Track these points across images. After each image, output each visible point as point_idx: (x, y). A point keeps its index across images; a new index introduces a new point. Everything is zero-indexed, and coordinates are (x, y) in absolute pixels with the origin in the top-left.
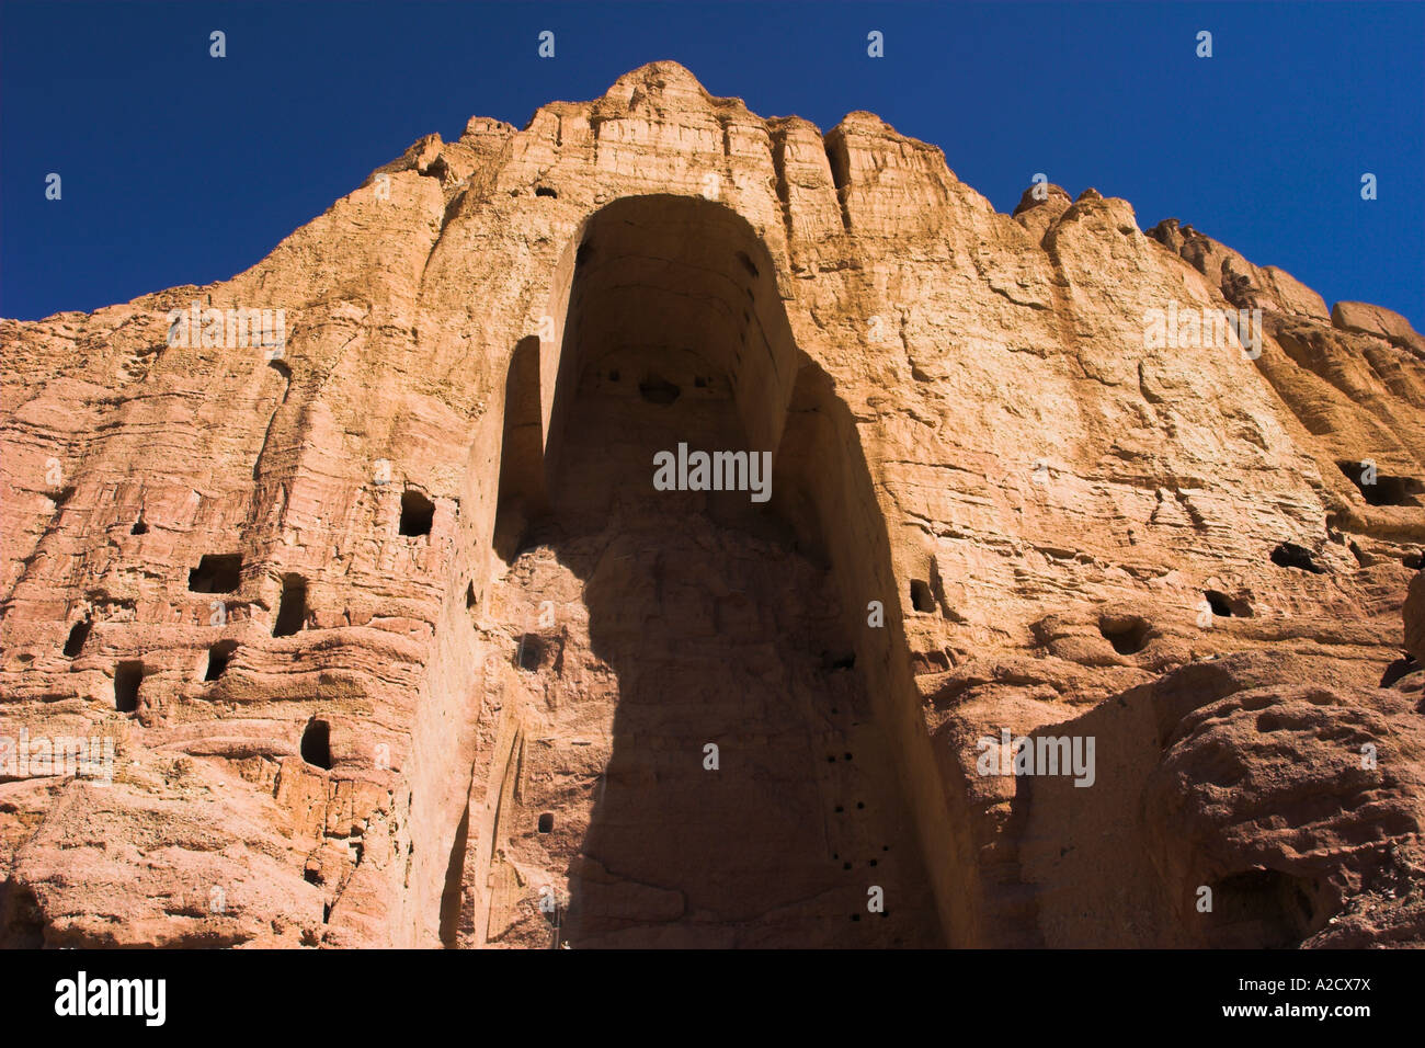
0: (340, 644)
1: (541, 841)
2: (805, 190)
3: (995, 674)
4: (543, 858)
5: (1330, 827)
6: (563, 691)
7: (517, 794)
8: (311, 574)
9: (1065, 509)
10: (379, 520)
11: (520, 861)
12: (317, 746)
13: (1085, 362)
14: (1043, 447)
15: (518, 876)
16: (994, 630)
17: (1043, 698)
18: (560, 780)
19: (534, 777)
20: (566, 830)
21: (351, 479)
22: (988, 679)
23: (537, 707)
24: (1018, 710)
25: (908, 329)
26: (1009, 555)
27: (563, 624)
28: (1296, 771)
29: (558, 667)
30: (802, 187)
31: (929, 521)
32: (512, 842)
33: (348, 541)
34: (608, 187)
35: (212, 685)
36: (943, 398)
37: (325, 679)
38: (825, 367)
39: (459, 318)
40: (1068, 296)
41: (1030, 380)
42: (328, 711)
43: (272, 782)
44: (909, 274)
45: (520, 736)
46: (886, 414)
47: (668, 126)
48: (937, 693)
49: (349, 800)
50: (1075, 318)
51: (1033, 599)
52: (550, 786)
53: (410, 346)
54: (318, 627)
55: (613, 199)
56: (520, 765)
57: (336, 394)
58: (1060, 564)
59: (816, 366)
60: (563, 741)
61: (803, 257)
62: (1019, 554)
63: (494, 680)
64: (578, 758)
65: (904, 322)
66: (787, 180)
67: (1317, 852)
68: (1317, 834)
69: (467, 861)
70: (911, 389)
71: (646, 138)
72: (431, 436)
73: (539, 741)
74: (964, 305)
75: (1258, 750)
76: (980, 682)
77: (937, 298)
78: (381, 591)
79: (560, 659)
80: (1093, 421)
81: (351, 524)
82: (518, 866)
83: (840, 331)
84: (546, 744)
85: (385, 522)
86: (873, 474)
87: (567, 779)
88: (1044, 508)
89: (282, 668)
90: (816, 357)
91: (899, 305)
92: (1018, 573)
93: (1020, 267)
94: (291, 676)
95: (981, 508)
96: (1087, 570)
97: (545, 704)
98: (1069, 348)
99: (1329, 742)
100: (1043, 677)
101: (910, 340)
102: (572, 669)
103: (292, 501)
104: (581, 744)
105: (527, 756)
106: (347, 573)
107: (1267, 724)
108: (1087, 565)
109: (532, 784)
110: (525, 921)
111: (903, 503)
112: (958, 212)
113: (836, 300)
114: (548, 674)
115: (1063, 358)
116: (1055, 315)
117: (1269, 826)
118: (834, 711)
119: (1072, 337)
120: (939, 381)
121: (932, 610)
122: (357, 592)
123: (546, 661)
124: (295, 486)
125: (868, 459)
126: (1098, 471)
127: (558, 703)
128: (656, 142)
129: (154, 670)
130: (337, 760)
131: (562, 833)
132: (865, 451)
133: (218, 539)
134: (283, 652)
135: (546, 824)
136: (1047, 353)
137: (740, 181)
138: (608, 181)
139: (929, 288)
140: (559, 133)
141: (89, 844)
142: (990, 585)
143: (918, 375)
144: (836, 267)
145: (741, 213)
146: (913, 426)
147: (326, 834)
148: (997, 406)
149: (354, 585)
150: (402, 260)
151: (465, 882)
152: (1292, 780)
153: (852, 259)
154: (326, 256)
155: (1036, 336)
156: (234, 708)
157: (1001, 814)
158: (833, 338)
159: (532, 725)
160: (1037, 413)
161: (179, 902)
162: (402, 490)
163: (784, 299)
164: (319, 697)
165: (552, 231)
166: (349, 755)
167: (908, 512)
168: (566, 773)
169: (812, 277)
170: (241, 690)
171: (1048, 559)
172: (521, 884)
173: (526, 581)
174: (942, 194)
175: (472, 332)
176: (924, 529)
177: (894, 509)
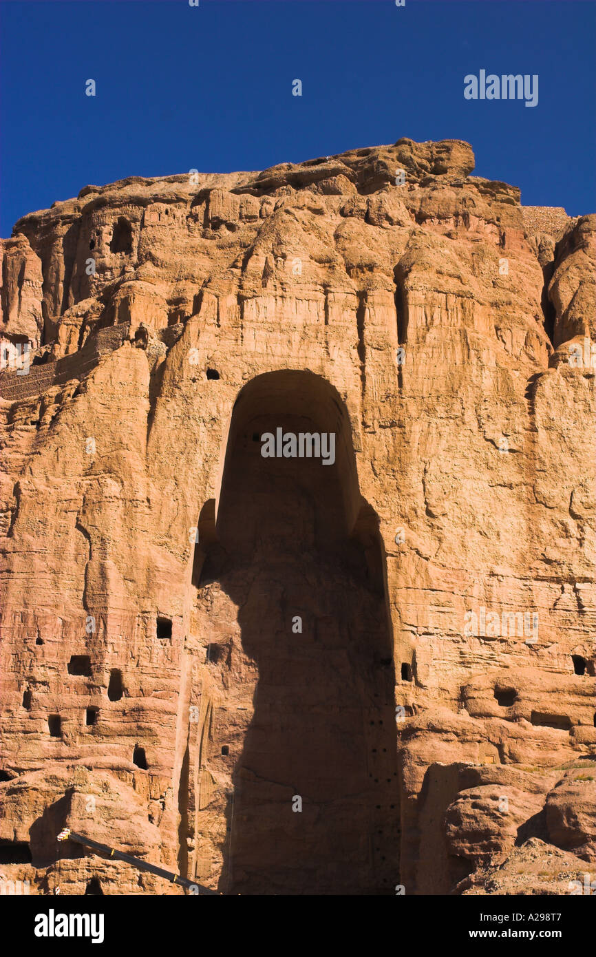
0: (143, 710)
1: (223, 759)
2: (376, 350)
3: (428, 726)
4: (224, 768)
5: (480, 846)
6: (231, 677)
7: (210, 736)
8: (122, 668)
9: (501, 603)
10: (148, 635)
11: (213, 769)
12: (140, 758)
13: (537, 492)
14: (497, 558)
15: (212, 779)
16: (441, 689)
17: (447, 741)
18: (232, 729)
19: (219, 727)
20: (235, 754)
21: (132, 611)
22: (425, 728)
23: (219, 687)
24: (432, 750)
25: (428, 477)
26: (458, 642)
27: (230, 636)
28: (475, 825)
29: (229, 662)
30: (374, 348)
31: (416, 627)
32: (209, 760)
33: (136, 648)
34: (250, 365)
35: (91, 727)
36: (441, 529)
37: (139, 728)
38: (376, 508)
39: (171, 485)
40: (535, 440)
41: (499, 508)
42: (144, 743)
43: (131, 782)
44: (434, 431)
45: (211, 705)
46: (403, 552)
47: (288, 299)
48: (404, 730)
49: (157, 784)
50: (537, 457)
51: (467, 667)
52: (227, 732)
53: (147, 510)
54: (129, 696)
55: (254, 376)
56: (211, 721)
57: (115, 553)
58: (488, 644)
59: (370, 507)
60: (232, 706)
61: (370, 415)
62: (464, 641)
63: (196, 679)
64: (240, 717)
65: (425, 471)
66: (365, 343)
67: (473, 853)
68: (475, 847)
69: (190, 777)
70: (424, 523)
71: (273, 315)
72: (167, 580)
73: (220, 708)
74: (466, 454)
75: (468, 816)
76: (421, 730)
77: (449, 450)
78: (154, 675)
79: (229, 659)
80: (534, 535)
81: (136, 638)
82: (212, 773)
83: (387, 479)
84: (224, 710)
85: (151, 636)
86: (391, 596)
87: (235, 728)
88: (489, 603)
89: (119, 719)
90: (371, 501)
91: (423, 459)
92: (461, 653)
93: (507, 419)
94: (124, 724)
95: (447, 615)
96: (503, 646)
97: (223, 685)
98: (529, 481)
99: (489, 817)
100: (449, 729)
101: (428, 487)
102: (236, 665)
103: (108, 628)
104: (242, 709)
105: (214, 716)
106: (137, 666)
107: (475, 806)
108: (504, 643)
109: (218, 731)
110: (217, 800)
111: (403, 617)
112: (474, 370)
113: (387, 453)
114: (223, 666)
115: (524, 487)
116: (524, 456)
117: (463, 842)
118: (376, 695)
119: (532, 472)
120: (441, 517)
121: (410, 680)
122: (144, 677)
123: (222, 658)
124: (108, 619)
125: (389, 585)
126: (529, 574)
127: (230, 685)
128: (280, 318)
129: (66, 720)
130: (150, 766)
131: (234, 756)
132: (388, 579)
133: (76, 647)
134: (118, 711)
135: (225, 751)
136: (514, 486)
137: (334, 354)
138: (250, 360)
139: (445, 442)
140: (218, 314)
141: (88, 818)
142: (444, 662)
143: (429, 513)
144: (389, 425)
145: (333, 383)
146: (417, 560)
147: (151, 799)
148: (475, 530)
149: (142, 673)
150: (133, 437)
151: (190, 787)
152: (473, 829)
153: (399, 420)
154: (89, 434)
155: (509, 473)
156: (103, 738)
157: (414, 799)
158: (382, 485)
159: (216, 698)
160: (498, 535)
161: (124, 840)
162: (156, 617)
163: (356, 451)
164: (138, 735)
165: (219, 412)
166: (155, 764)
167: (405, 623)
168: (235, 725)
169: (374, 433)
170: (105, 731)
171: (481, 642)
172: (214, 783)
173: (209, 608)
174: (466, 352)
175: (179, 497)
176: (413, 632)
177: (398, 621)
